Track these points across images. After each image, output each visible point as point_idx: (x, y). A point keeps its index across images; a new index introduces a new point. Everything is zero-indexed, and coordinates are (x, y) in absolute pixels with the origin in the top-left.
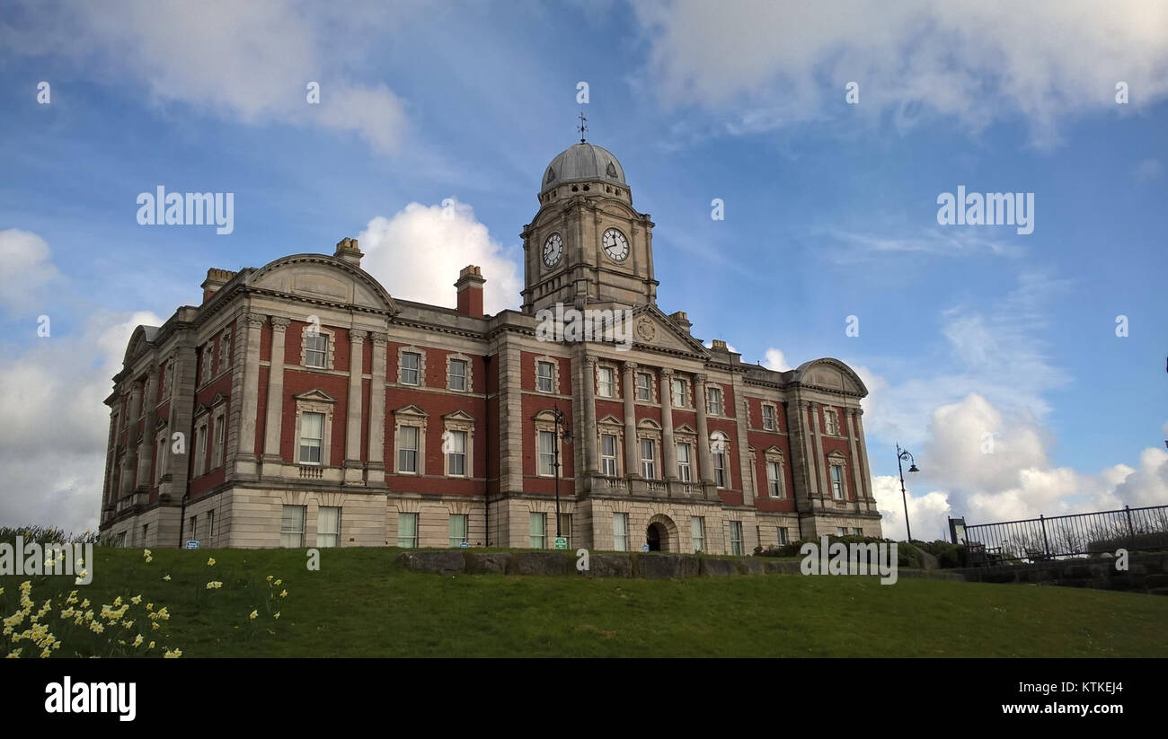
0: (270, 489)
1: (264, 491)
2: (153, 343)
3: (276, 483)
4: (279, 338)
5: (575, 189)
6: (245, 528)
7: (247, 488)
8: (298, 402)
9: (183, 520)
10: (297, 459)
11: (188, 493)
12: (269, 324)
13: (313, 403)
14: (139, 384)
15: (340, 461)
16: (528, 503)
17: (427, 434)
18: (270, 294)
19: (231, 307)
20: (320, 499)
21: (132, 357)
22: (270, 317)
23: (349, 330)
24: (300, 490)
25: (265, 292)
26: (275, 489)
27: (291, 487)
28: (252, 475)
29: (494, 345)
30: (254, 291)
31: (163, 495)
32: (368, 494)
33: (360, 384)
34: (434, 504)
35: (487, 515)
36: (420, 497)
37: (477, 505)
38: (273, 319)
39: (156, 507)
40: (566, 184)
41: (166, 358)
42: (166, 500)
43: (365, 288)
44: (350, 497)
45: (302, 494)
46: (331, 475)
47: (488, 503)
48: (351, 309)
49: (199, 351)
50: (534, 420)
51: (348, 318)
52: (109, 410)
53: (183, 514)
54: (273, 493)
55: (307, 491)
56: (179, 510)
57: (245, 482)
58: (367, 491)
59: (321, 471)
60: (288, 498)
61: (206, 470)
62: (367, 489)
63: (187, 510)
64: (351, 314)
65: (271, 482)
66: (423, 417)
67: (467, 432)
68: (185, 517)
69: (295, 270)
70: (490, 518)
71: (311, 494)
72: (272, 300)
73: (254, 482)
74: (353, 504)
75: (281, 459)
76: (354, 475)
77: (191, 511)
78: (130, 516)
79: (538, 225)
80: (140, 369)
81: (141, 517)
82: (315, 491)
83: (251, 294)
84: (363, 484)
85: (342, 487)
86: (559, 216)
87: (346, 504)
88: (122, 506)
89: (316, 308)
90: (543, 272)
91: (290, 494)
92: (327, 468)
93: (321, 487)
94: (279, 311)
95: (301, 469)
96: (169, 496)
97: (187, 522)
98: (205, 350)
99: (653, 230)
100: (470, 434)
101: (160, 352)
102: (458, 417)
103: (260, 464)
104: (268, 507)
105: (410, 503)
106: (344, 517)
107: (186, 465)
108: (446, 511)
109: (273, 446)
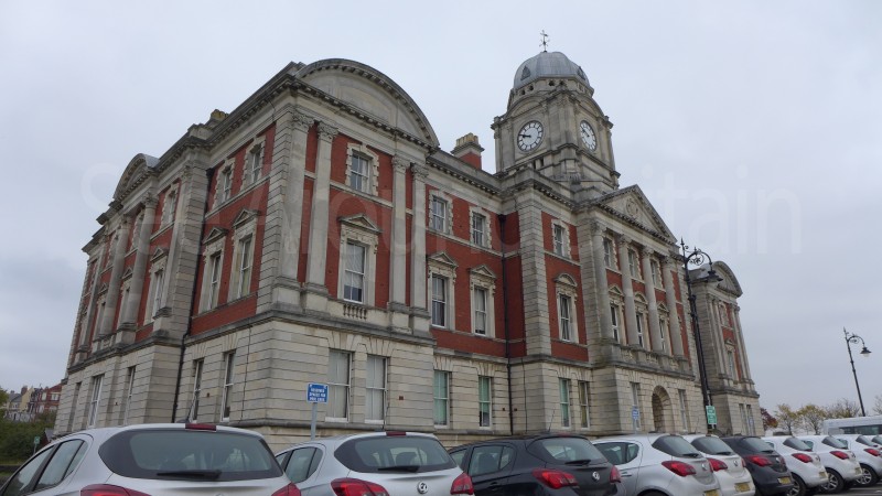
0: (315, 326)
1: (308, 328)
2: (154, 169)
3: (323, 319)
4: (325, 149)
5: (551, 84)
6: (286, 375)
7: (290, 321)
8: (343, 226)
9: (181, 363)
10: (340, 295)
11: (189, 333)
12: (315, 131)
13: (358, 231)
14: (128, 219)
15: (383, 301)
16: (556, 367)
17: (456, 285)
18: (321, 96)
19: (270, 108)
20: (368, 346)
21: (125, 189)
22: (317, 123)
23: (391, 156)
24: (347, 332)
25: (314, 92)
26: (322, 327)
27: (339, 326)
28: (294, 307)
29: (511, 204)
30: (303, 87)
31: (160, 331)
32: (416, 344)
33: (403, 218)
34: (465, 363)
35: (509, 379)
36: (452, 353)
37: (500, 368)
38: (321, 125)
39: (149, 345)
40: (544, 79)
41: (168, 184)
42: (162, 339)
43: (408, 116)
44: (399, 346)
45: (350, 337)
46: (376, 318)
47: (509, 366)
48: (396, 134)
49: (211, 173)
50: (555, 282)
51: (391, 143)
52: (86, 257)
53: (182, 355)
54: (319, 332)
55: (355, 334)
56: (178, 351)
57: (285, 313)
58: (415, 340)
59: (365, 312)
60: (335, 340)
61: (219, 302)
62: (413, 340)
63: (187, 350)
64: (395, 140)
65: (317, 318)
66: (452, 267)
67: (487, 290)
68: (185, 359)
69: (343, 80)
70: (513, 382)
71: (359, 339)
72: (320, 104)
73: (298, 315)
74: (402, 355)
75: (326, 291)
76: (400, 321)
77: (193, 353)
78: (110, 357)
79: (512, 115)
80: (133, 202)
81: (125, 358)
82: (364, 335)
83: (299, 91)
84: (410, 332)
85: (391, 334)
86: (540, 105)
87: (394, 355)
88: (99, 346)
89: (361, 124)
90: (518, 156)
91: (337, 335)
92: (371, 309)
93: (369, 332)
94: (327, 119)
95: (345, 307)
96: (167, 332)
97: (188, 365)
98: (220, 171)
99: (612, 130)
100: (491, 292)
101: (159, 181)
102: (481, 272)
103: (303, 294)
104: (313, 350)
105: (443, 360)
106: (393, 370)
107: (189, 299)
108: (474, 371)
109: (317, 274)
